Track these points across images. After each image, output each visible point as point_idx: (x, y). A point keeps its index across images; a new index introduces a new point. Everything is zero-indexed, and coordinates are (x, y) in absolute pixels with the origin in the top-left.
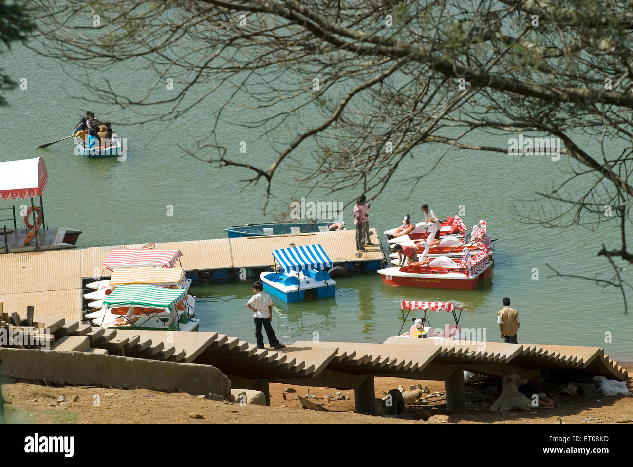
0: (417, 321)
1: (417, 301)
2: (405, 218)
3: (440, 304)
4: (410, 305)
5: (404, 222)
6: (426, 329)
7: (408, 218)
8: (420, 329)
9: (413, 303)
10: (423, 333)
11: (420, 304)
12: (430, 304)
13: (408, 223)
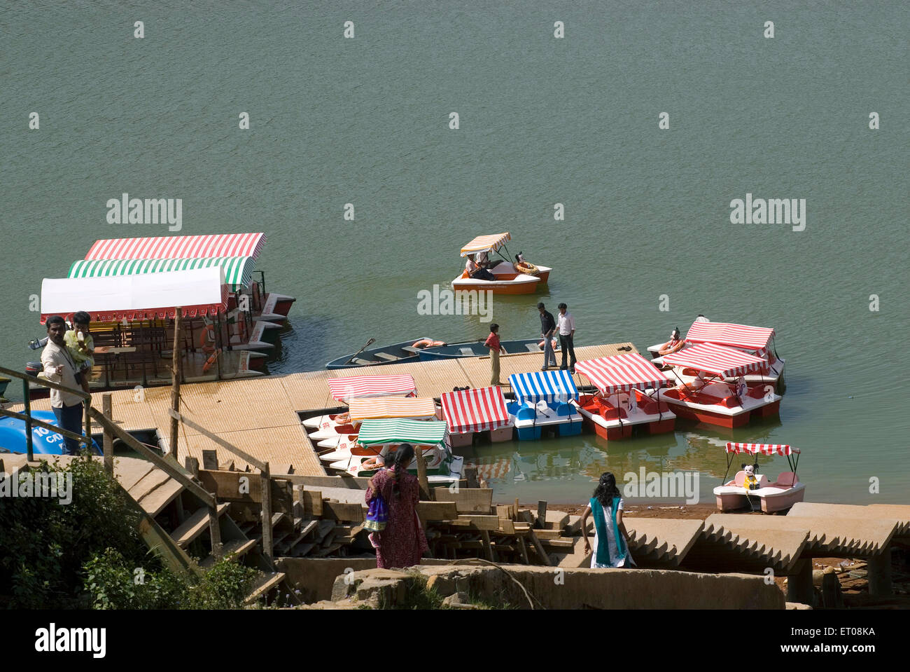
0: (747, 468)
1: (746, 442)
2: (674, 332)
3: (775, 447)
4: (737, 448)
5: (672, 337)
6: (759, 477)
7: (678, 332)
8: (752, 477)
9: (741, 445)
10: (756, 483)
11: (749, 447)
12: (762, 447)
13: (677, 338)
